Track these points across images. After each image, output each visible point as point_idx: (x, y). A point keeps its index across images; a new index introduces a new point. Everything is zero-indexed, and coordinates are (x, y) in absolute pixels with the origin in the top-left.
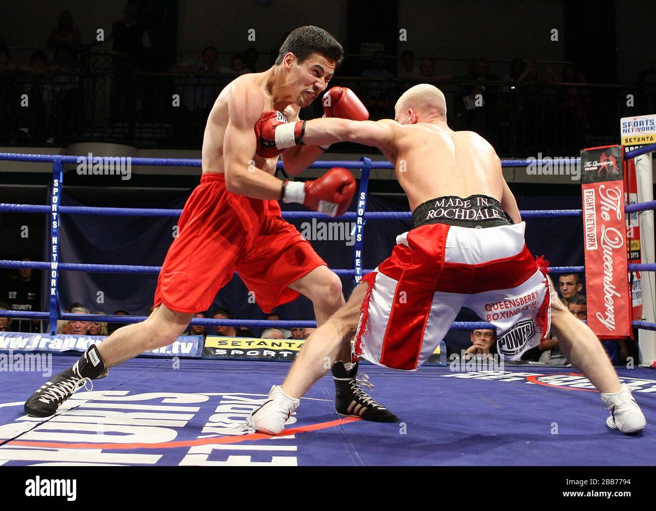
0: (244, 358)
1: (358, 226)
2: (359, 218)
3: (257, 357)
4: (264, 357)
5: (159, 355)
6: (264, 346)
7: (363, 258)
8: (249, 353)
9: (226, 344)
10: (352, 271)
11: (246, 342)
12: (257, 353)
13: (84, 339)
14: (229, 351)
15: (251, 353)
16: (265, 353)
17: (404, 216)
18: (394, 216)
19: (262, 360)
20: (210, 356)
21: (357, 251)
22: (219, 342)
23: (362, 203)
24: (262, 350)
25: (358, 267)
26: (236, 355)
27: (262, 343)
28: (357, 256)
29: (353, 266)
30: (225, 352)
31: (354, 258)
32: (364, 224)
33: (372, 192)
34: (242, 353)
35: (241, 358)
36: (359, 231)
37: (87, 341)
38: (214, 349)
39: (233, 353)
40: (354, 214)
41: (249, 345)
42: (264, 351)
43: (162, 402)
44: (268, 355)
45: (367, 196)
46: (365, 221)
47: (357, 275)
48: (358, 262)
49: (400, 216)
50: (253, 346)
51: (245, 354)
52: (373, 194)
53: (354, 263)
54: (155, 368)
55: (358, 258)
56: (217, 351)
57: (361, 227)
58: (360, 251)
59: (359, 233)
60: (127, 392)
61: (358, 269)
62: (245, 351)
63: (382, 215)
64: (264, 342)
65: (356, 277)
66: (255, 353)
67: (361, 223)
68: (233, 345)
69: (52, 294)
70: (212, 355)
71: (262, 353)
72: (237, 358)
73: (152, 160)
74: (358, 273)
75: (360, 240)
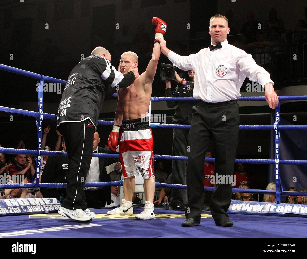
69: (277, 179)
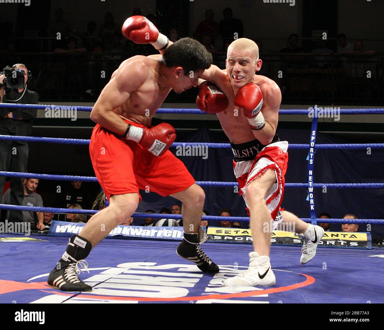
0: (233, 241)
1: (311, 154)
2: (311, 149)
3: (242, 242)
4: (246, 242)
5: (176, 239)
6: (247, 234)
7: (313, 175)
8: (236, 239)
9: (221, 232)
10: (306, 184)
11: (234, 231)
12: (242, 239)
13: (127, 228)
14: (223, 237)
15: (238, 239)
16: (247, 239)
17: (342, 147)
18: (335, 147)
19: (245, 243)
20: (210, 240)
21: (310, 171)
22: (217, 231)
23: (313, 138)
24: (245, 237)
25: (311, 181)
26: (227, 239)
27: (245, 232)
28: (310, 174)
29: (307, 181)
30: (220, 238)
31: (308, 175)
32: (315, 152)
33: (320, 131)
34: (232, 238)
35: (231, 242)
36: (311, 157)
37: (129, 229)
38: (213, 235)
39: (226, 238)
40: (308, 145)
41: (237, 233)
42: (247, 237)
43: (178, 270)
44: (249, 240)
45: (317, 133)
46: (316, 150)
47: (310, 187)
48: (310, 178)
49: (339, 147)
50: (240, 234)
51: (233, 239)
52: (320, 132)
53: (308, 179)
54: (174, 247)
55: (310, 175)
56: (215, 237)
57: (313, 154)
58: (312, 171)
59: (311, 159)
60: (155, 263)
61: (310, 183)
62: (234, 237)
63: (327, 146)
64: (246, 231)
65: (309, 188)
66: (240, 239)
67: (313, 152)
68: (225, 233)
70: (211, 240)
71: (245, 238)
72: (228, 242)
73: (172, 110)
74: (311, 186)
75: (312, 163)
